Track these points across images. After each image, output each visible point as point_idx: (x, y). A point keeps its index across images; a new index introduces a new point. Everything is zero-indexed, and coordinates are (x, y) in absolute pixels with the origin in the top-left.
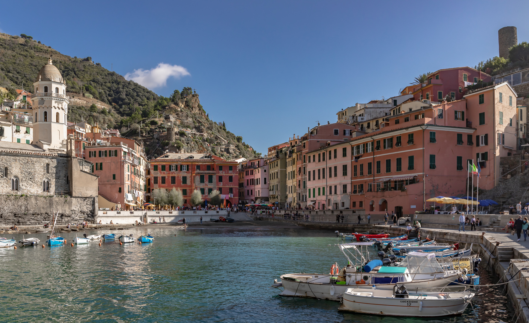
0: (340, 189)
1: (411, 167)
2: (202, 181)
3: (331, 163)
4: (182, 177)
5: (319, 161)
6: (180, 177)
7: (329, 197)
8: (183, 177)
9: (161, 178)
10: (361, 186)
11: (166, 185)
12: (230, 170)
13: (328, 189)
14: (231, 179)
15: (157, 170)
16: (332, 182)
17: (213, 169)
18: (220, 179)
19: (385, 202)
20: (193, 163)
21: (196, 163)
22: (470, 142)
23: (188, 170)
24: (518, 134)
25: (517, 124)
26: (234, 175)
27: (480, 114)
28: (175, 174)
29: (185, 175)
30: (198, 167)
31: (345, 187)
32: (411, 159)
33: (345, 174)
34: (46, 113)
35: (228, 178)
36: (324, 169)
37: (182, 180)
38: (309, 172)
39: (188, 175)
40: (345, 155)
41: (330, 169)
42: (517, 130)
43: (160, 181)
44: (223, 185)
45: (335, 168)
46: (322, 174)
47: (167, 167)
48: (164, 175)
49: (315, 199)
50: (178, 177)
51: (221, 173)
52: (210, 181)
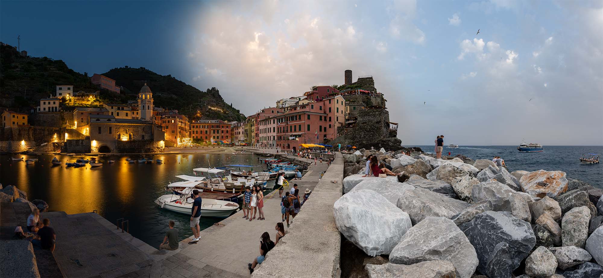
0: (272, 138)
1: (300, 130)
2: (214, 133)
3: (269, 126)
5: (264, 125)
7: (268, 142)
8: (206, 131)
10: (281, 137)
11: (198, 134)
12: (227, 128)
13: (268, 137)
14: (227, 131)
15: (194, 128)
16: (269, 134)
17: (220, 127)
18: (222, 132)
19: (289, 145)
20: (210, 125)
21: (212, 125)
22: (325, 120)
23: (208, 127)
24: (345, 117)
25: (345, 113)
26: (229, 130)
27: (329, 108)
28: (202, 129)
29: (206, 130)
30: (213, 127)
31: (274, 137)
32: (300, 126)
33: (274, 131)
34: (144, 106)
35: (226, 131)
36: (266, 129)
38: (260, 130)
39: (208, 130)
40: (274, 123)
41: (268, 128)
42: (345, 115)
43: (195, 132)
44: (224, 134)
45: (270, 128)
46: (265, 131)
47: (199, 126)
48: (197, 130)
49: (262, 142)
50: (204, 131)
51: (223, 129)
52: (218, 133)
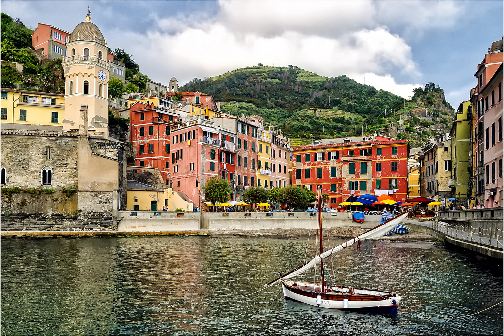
2: (352, 171)
4: (330, 168)
6: (328, 168)
9: (304, 171)
11: (311, 179)
12: (393, 153)
15: (300, 161)
18: (378, 167)
20: (345, 148)
21: (349, 148)
23: (337, 158)
26: (399, 160)
28: (321, 164)
29: (334, 164)
30: (352, 152)
35: (390, 164)
37: (330, 172)
39: (338, 165)
44: (383, 176)
47: (312, 156)
48: (308, 167)
49: (494, 186)
